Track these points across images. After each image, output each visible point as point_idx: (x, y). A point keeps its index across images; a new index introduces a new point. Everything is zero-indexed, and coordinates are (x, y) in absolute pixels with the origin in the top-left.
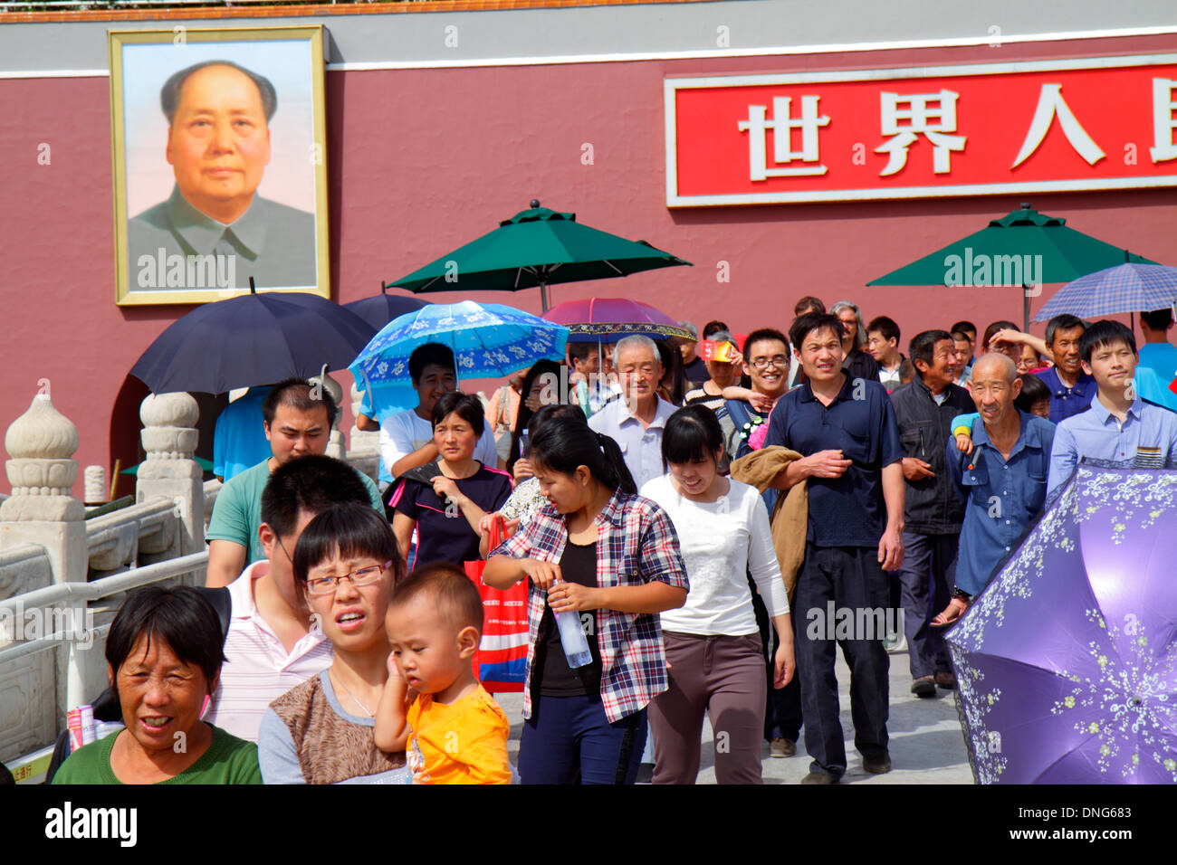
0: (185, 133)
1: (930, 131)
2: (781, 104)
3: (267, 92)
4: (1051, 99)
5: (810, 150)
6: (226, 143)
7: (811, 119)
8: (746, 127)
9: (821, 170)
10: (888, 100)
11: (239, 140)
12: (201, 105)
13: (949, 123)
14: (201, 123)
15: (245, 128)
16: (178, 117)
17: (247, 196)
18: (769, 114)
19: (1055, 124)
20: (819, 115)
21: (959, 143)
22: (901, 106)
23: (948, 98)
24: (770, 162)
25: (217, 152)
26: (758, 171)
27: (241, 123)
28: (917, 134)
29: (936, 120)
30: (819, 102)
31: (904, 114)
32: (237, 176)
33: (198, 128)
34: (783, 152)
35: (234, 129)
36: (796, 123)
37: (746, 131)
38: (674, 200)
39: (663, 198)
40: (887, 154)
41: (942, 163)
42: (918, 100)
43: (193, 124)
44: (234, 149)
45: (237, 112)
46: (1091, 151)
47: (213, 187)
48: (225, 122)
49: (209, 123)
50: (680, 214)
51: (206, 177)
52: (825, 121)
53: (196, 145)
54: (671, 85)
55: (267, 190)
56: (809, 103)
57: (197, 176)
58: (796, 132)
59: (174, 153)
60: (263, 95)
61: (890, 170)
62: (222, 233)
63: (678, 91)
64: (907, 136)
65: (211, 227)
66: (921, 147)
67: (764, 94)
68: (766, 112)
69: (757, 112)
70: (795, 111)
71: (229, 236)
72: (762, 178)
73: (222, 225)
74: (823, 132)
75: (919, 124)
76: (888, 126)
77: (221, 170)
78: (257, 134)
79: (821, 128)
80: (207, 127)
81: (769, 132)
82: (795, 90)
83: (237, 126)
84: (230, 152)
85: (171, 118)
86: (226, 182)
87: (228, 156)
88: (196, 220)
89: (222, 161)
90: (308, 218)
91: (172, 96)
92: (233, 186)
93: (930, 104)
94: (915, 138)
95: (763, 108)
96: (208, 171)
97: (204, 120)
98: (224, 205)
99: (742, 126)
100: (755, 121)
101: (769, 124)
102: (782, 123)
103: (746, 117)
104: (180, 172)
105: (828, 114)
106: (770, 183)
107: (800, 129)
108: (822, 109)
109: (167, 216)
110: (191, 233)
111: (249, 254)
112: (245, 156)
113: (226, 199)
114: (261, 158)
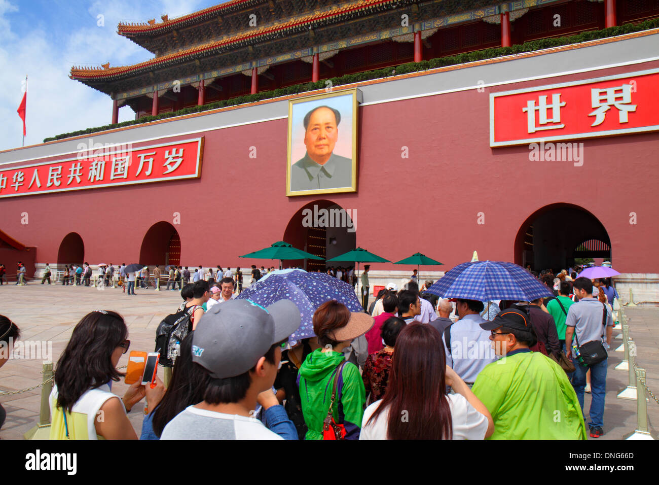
0: (310, 133)
1: (617, 104)
2: (543, 99)
5: (556, 117)
6: (323, 136)
7: (557, 104)
8: (526, 110)
9: (562, 126)
10: (595, 93)
11: (328, 134)
12: (316, 123)
14: (316, 129)
15: (330, 129)
16: (308, 128)
17: (330, 154)
18: (537, 104)
20: (561, 102)
21: (633, 108)
22: (601, 94)
23: (627, 88)
24: (537, 124)
25: (320, 139)
26: (532, 128)
27: (328, 127)
28: (610, 106)
29: (620, 98)
30: (560, 96)
31: (603, 97)
32: (326, 147)
33: (314, 131)
34: (543, 119)
35: (327, 130)
36: (549, 106)
37: (526, 112)
38: (493, 144)
39: (489, 144)
40: (595, 116)
41: (624, 118)
42: (611, 91)
43: (313, 130)
44: (326, 137)
45: (327, 124)
47: (319, 152)
48: (323, 128)
49: (318, 129)
50: (496, 150)
51: (316, 149)
52: (564, 104)
53: (314, 137)
54: (492, 96)
55: (335, 152)
56: (556, 97)
57: (313, 148)
58: (550, 110)
59: (307, 141)
60: (336, 117)
61: (598, 122)
62: (320, 168)
63: (495, 98)
64: (605, 107)
65: (318, 167)
66: (613, 112)
67: (535, 95)
68: (535, 103)
69: (531, 103)
70: (549, 101)
71: (323, 169)
72: (534, 132)
73: (321, 165)
74: (563, 109)
75: (611, 101)
76: (595, 102)
77: (321, 145)
78: (334, 131)
79: (561, 107)
80: (317, 130)
81: (537, 111)
82: (549, 92)
83: (327, 129)
84: (324, 138)
85: (306, 129)
86: (323, 149)
87: (324, 140)
88: (313, 164)
89: (322, 142)
90: (350, 160)
91: (307, 121)
92: (325, 151)
93: (616, 92)
94: (609, 108)
95: (533, 102)
96: (317, 146)
98: (322, 158)
99: (524, 110)
100: (530, 107)
101: (537, 108)
102: (543, 107)
103: (526, 106)
104: (308, 147)
105: (565, 101)
106: (537, 133)
107: (551, 109)
108: (562, 99)
109: (303, 164)
110: (311, 169)
111: (329, 176)
112: (329, 140)
113: (322, 156)
114: (334, 140)
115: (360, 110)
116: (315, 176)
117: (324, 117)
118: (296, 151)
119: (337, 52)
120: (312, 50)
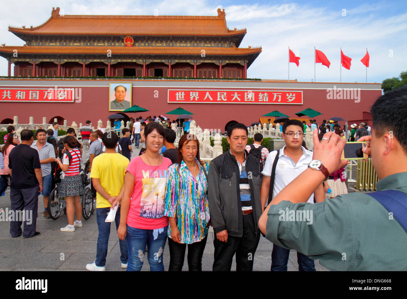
1: (195, 96)
2: (180, 93)
3: (126, 89)
4: (208, 94)
5: (183, 97)
6: (121, 94)
7: (183, 94)
9: (184, 100)
10: (191, 93)
12: (119, 90)
13: (197, 95)
16: (116, 91)
17: (123, 100)
18: (179, 94)
19: (208, 96)
21: (198, 98)
22: (193, 93)
23: (197, 93)
24: (179, 99)
25: (120, 95)
26: (177, 99)
29: (196, 95)
31: (193, 94)
34: (180, 98)
38: (168, 102)
40: (191, 98)
41: (196, 100)
42: (194, 93)
45: (122, 91)
46: (211, 99)
47: (120, 99)
48: (121, 92)
50: (169, 104)
52: (184, 94)
53: (118, 94)
54: (169, 90)
55: (126, 99)
56: (183, 93)
58: (181, 96)
59: (116, 95)
61: (191, 100)
63: (169, 91)
64: (193, 97)
66: (194, 98)
67: (178, 92)
69: (177, 93)
70: (181, 93)
71: (121, 104)
73: (120, 103)
76: (191, 95)
78: (124, 93)
81: (179, 95)
82: (182, 91)
88: (118, 102)
89: (121, 96)
90: (129, 102)
91: (116, 89)
92: (122, 99)
96: (119, 97)
97: (119, 92)
98: (121, 101)
99: (176, 95)
100: (177, 94)
102: (180, 94)
104: (116, 97)
106: (179, 101)
108: (184, 93)
109: (115, 102)
110: (117, 104)
111: (123, 106)
112: (123, 95)
113: (121, 100)
114: (125, 96)
115: (133, 88)
116: (118, 106)
117: (121, 89)
118: (112, 98)
119: (117, 63)
120: (108, 60)
